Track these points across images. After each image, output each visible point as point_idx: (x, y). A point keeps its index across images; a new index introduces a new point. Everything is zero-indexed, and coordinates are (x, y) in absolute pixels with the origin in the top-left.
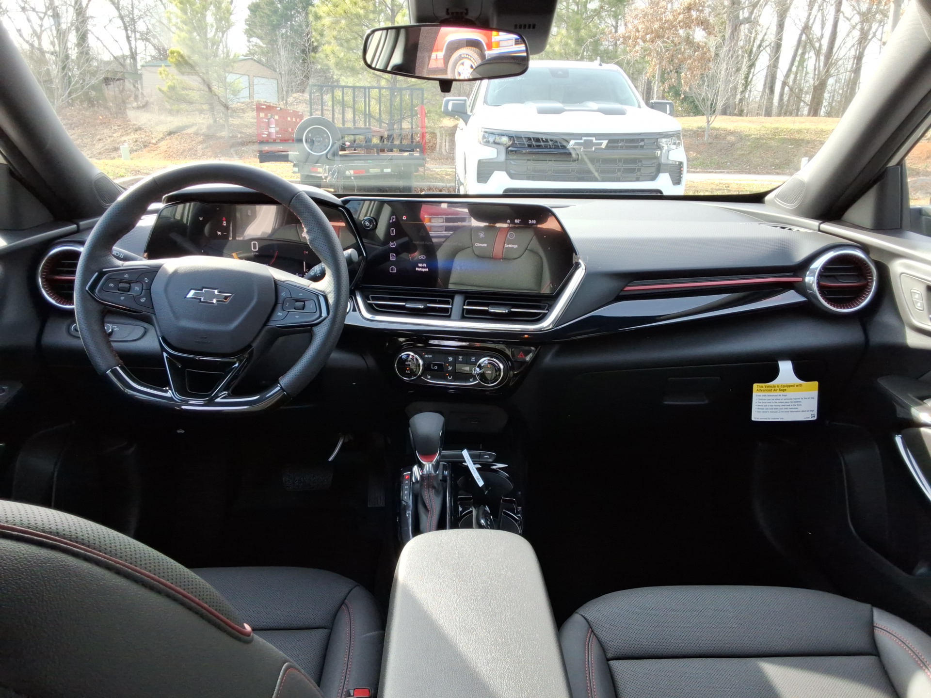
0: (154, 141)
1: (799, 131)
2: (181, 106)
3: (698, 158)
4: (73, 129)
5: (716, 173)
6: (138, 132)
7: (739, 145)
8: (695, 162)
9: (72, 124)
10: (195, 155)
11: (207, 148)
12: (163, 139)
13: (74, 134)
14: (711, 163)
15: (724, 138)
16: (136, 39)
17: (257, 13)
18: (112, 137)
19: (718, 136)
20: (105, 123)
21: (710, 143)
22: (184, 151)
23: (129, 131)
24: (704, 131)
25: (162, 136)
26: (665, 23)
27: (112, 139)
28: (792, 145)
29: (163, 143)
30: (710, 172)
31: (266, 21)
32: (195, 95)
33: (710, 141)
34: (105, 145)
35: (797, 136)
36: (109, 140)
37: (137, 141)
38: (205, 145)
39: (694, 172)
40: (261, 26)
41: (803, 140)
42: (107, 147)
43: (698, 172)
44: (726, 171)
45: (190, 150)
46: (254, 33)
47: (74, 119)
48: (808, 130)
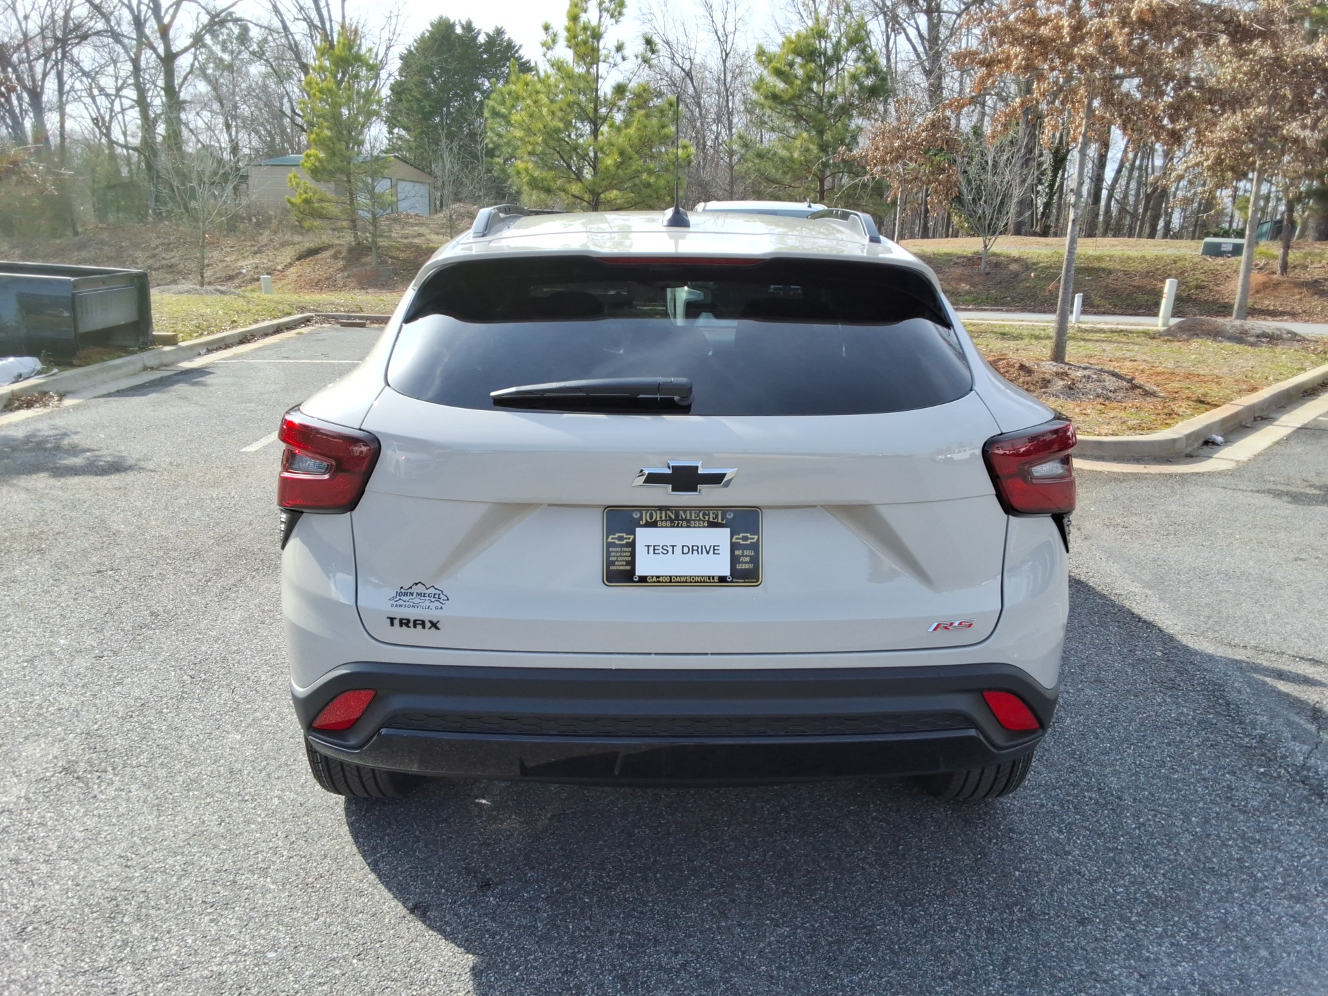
0: (279, 268)
1: (1100, 259)
2: (315, 223)
3: (972, 293)
4: (172, 251)
5: (992, 310)
6: (258, 255)
7: (1023, 276)
8: (966, 297)
9: (169, 244)
10: (335, 286)
11: (349, 277)
12: (291, 265)
13: (174, 257)
14: (987, 299)
15: (1006, 267)
16: (236, 126)
17: (403, 96)
18: (224, 261)
19: (998, 264)
20: (213, 243)
21: (988, 274)
22: (319, 280)
23: (246, 254)
24: (980, 258)
25: (289, 261)
26: (907, 141)
27: (225, 264)
28: (1089, 276)
29: (292, 270)
30: (985, 310)
31: (415, 107)
32: (334, 210)
33: (988, 270)
34: (216, 272)
35: (1097, 265)
36: (221, 265)
37: (257, 267)
38: (346, 274)
39: (965, 310)
40: (408, 114)
41: (1104, 270)
42: (218, 275)
43: (970, 310)
44: (1005, 308)
45: (327, 279)
46: (399, 122)
47: (172, 238)
48: (1111, 258)
